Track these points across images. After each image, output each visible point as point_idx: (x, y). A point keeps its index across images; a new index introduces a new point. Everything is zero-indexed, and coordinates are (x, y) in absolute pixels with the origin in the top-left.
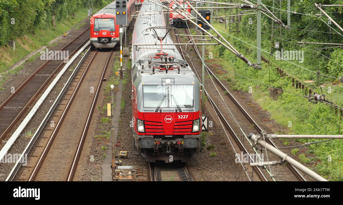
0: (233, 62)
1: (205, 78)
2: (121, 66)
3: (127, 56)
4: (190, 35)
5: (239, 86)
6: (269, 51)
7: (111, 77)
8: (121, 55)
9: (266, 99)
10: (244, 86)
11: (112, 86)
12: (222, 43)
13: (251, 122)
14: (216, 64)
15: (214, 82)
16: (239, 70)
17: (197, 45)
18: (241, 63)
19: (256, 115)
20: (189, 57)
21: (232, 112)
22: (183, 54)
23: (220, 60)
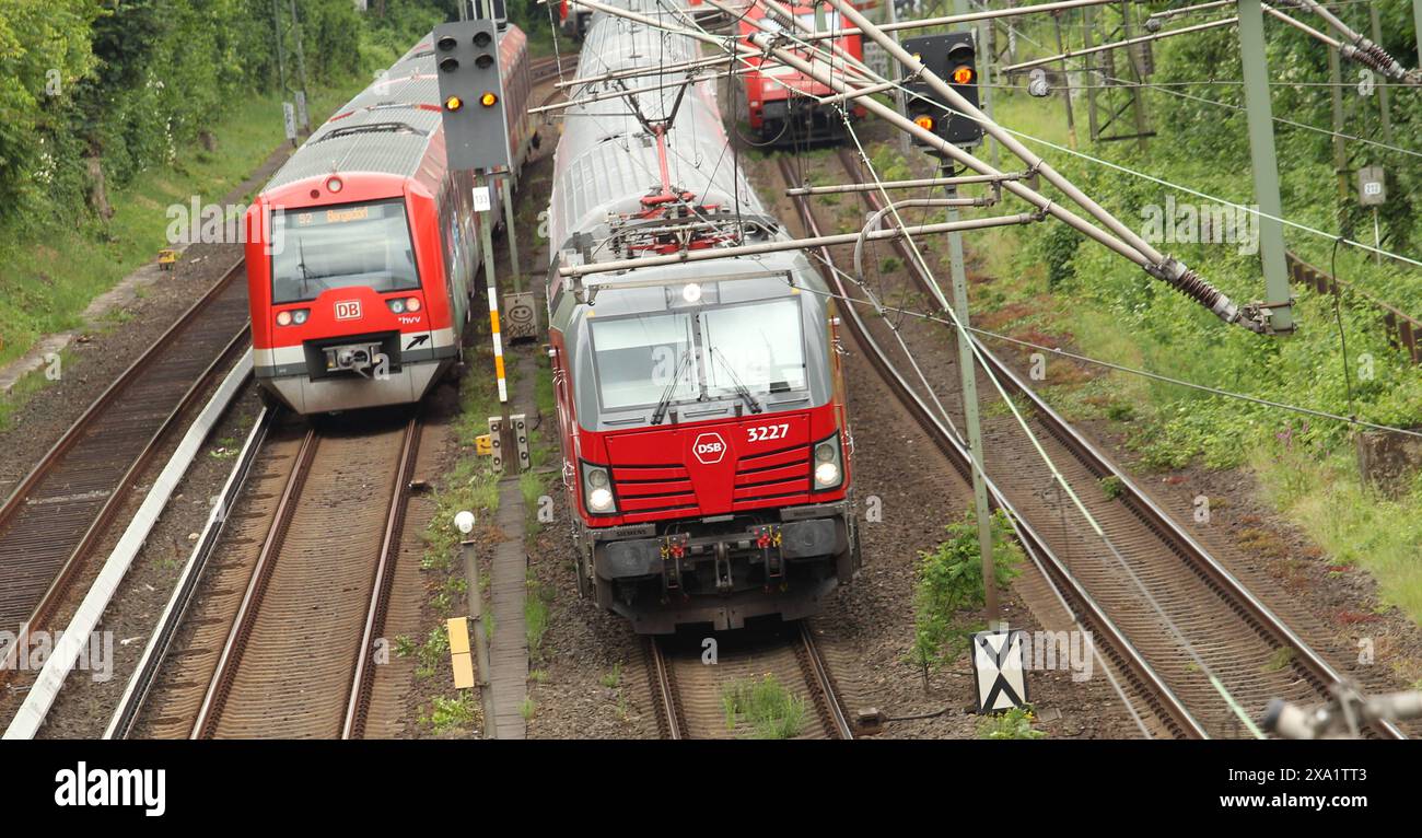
0: (1131, 308)
1: (982, 419)
2: (503, 397)
3: (531, 340)
4: (872, 185)
5: (1180, 441)
6: (1331, 224)
7: (451, 466)
8: (497, 337)
9: (1339, 498)
10: (1210, 439)
11: (465, 520)
12: (1056, 207)
13: (1272, 637)
14: (1040, 332)
15: (1037, 434)
16: (1172, 348)
17: (918, 236)
18: (1176, 308)
19: (1295, 594)
20: (880, 311)
21: (1155, 590)
22: (844, 296)
23: (1060, 307)
